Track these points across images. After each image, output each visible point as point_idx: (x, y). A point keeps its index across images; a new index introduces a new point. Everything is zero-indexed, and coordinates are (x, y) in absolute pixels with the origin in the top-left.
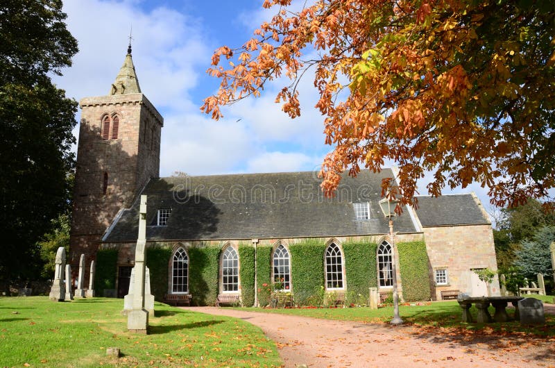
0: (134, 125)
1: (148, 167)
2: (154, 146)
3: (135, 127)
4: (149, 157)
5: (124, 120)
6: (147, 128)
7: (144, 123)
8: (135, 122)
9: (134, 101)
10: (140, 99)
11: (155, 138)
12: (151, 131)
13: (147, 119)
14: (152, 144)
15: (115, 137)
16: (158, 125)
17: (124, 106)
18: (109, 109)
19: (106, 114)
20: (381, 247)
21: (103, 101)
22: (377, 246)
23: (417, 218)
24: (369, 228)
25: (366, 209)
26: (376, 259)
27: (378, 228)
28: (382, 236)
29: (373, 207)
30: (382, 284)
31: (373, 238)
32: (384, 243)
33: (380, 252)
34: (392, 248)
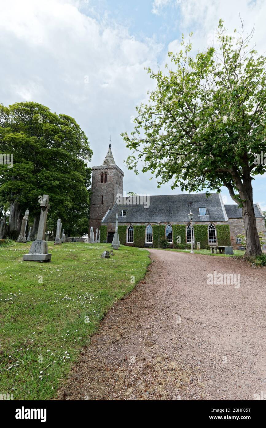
0: (113, 177)
1: (118, 193)
2: (120, 184)
4: (119, 189)
5: (109, 175)
7: (116, 176)
9: (112, 168)
10: (115, 167)
11: (121, 181)
12: (119, 179)
13: (118, 174)
15: (106, 182)
16: (122, 176)
17: (109, 170)
18: (103, 171)
19: (102, 173)
20: (210, 227)
21: (101, 168)
22: (208, 226)
23: (226, 215)
24: (205, 219)
25: (205, 210)
26: (207, 231)
27: (208, 219)
28: (210, 222)
29: (207, 210)
30: (210, 242)
31: (206, 223)
32: (211, 225)
33: (209, 229)
34: (215, 227)
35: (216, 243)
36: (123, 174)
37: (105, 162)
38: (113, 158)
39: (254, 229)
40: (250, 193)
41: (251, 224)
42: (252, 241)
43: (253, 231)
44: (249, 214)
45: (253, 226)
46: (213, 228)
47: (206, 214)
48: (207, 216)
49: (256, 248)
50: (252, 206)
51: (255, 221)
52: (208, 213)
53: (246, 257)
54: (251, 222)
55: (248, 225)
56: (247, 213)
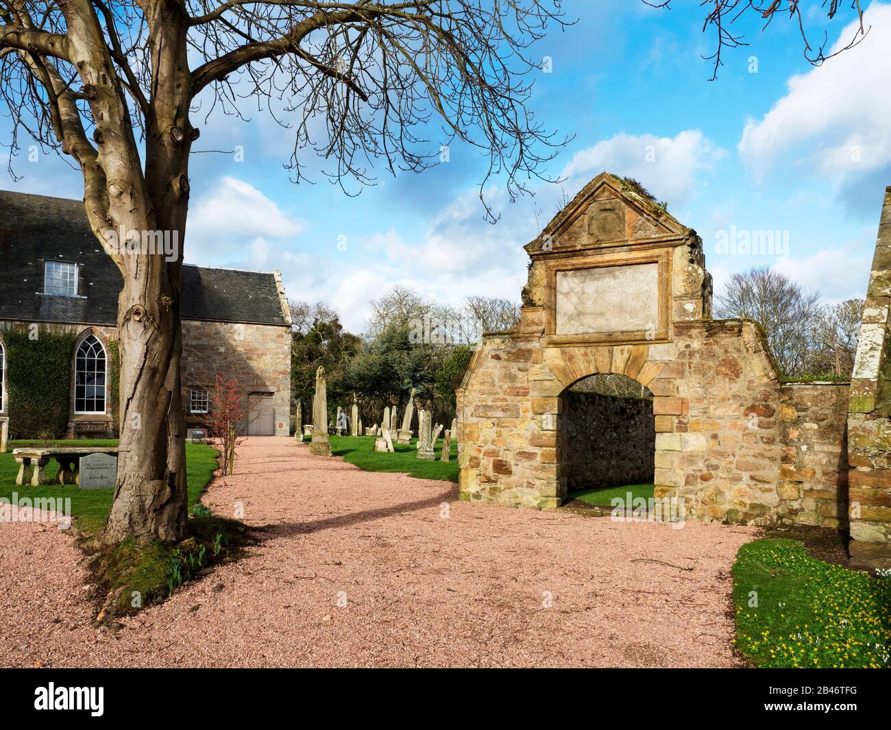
20: (85, 347)
22: (74, 344)
24: (65, 311)
25: (72, 275)
26: (70, 365)
27: (81, 313)
28: (85, 327)
29: (81, 274)
30: (80, 408)
31: (68, 328)
32: (91, 339)
33: (80, 353)
34: (104, 349)
35: (103, 413)
39: (163, 397)
40: (175, 212)
41: (153, 376)
42: (147, 462)
43: (161, 407)
44: (148, 319)
45: (162, 385)
46: (97, 350)
47: (76, 291)
48: (76, 299)
49: (157, 497)
50: (170, 280)
51: (173, 361)
52: (84, 287)
53: (104, 544)
54: (157, 361)
55: (140, 376)
56: (137, 313)
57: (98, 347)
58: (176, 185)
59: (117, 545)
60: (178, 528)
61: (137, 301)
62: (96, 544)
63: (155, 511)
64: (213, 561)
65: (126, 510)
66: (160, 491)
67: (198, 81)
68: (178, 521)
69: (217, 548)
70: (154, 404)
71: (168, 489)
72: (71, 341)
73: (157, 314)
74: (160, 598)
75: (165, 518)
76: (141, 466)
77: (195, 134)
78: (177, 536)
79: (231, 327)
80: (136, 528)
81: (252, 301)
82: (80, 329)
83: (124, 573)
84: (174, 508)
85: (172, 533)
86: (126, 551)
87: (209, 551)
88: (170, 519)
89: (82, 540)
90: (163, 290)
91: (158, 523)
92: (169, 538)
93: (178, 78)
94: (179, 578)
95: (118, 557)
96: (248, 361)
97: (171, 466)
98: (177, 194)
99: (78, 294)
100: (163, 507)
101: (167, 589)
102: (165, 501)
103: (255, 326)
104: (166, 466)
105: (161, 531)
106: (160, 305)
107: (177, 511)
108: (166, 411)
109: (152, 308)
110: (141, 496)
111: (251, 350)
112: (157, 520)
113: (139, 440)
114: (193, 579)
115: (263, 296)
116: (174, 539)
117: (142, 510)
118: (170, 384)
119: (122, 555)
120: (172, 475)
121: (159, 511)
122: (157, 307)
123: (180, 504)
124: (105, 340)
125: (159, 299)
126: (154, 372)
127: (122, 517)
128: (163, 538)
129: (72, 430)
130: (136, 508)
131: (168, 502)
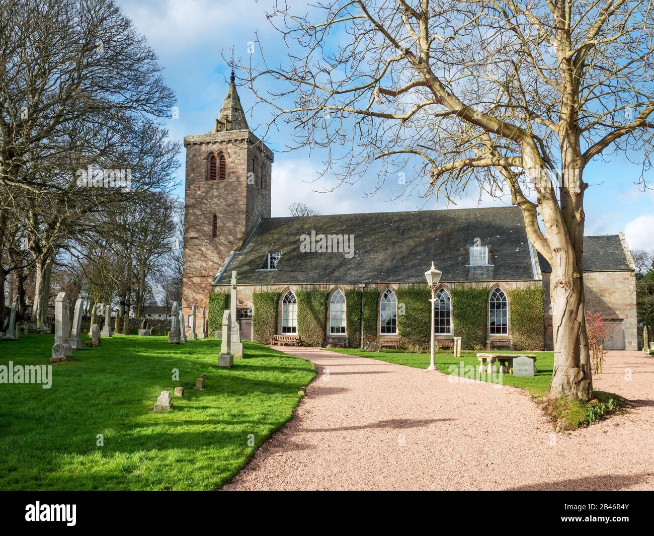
0: (241, 164)
1: (258, 208)
2: (263, 184)
3: (243, 167)
4: (259, 196)
5: (231, 160)
6: (256, 166)
7: (252, 161)
8: (242, 161)
9: (240, 139)
10: (246, 136)
11: (265, 176)
12: (260, 169)
13: (255, 156)
14: (262, 182)
15: (222, 177)
16: (267, 162)
17: (230, 145)
18: (215, 148)
19: (212, 153)
20: (494, 295)
21: (208, 140)
22: (488, 294)
23: (538, 264)
24: (482, 274)
25: (484, 252)
26: (486, 306)
27: (491, 274)
28: (494, 283)
29: (491, 251)
30: (493, 331)
31: (485, 285)
32: (498, 290)
33: (492, 299)
34: (505, 295)
35: (507, 335)
36: (269, 155)
37: (219, 122)
38: (243, 113)
39: (576, 325)
40: (577, 229)
41: (571, 314)
42: (570, 358)
43: (576, 330)
44: (567, 286)
45: (576, 319)
46: (502, 297)
47: (487, 262)
48: (488, 267)
49: (577, 376)
50: (577, 264)
51: (581, 306)
52: (492, 259)
53: (548, 399)
54: (573, 306)
55: (564, 315)
56: (561, 283)
57: (502, 295)
58: (578, 216)
59: (557, 400)
60: (588, 394)
61: (561, 277)
62: (545, 399)
63: (575, 383)
64: (609, 413)
65: (560, 382)
66: (578, 374)
67: (586, 158)
68: (588, 390)
69: (611, 407)
70: (572, 329)
71: (582, 373)
72: (486, 292)
73: (572, 283)
74: (585, 425)
75: (581, 387)
76: (567, 360)
77: (587, 185)
78: (588, 398)
79: (588, 276)
80: (566, 392)
81: (603, 256)
82: (491, 284)
83: (563, 412)
84: (585, 383)
85: (585, 395)
86: (562, 402)
87: (607, 407)
88: (584, 389)
89: (533, 398)
90: (574, 271)
91: (577, 390)
92: (584, 398)
93: (576, 161)
94: (594, 417)
95: (558, 405)
96: (602, 298)
97: (582, 361)
98: (579, 220)
99: (489, 263)
100: (579, 382)
101: (588, 422)
102: (580, 379)
103: (606, 273)
104: (580, 361)
105: (580, 394)
106: (573, 278)
107: (587, 385)
108: (578, 332)
109: (569, 280)
110: (567, 375)
111: (604, 290)
112: (577, 388)
113: (565, 347)
114: (600, 419)
115: (611, 251)
116: (587, 399)
117: (568, 383)
118: (580, 319)
119: (560, 404)
120: (583, 366)
121: (578, 383)
122: (571, 279)
123: (588, 381)
124: (506, 290)
125: (573, 275)
126: (571, 312)
127: (558, 386)
128: (581, 398)
129: (489, 345)
130: (566, 382)
131: (582, 380)
